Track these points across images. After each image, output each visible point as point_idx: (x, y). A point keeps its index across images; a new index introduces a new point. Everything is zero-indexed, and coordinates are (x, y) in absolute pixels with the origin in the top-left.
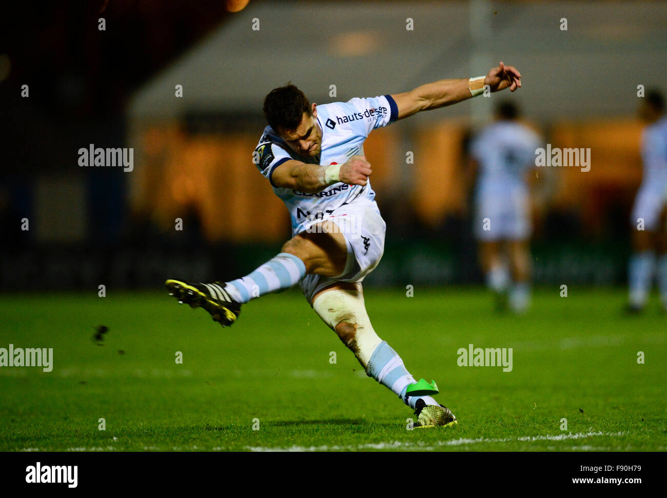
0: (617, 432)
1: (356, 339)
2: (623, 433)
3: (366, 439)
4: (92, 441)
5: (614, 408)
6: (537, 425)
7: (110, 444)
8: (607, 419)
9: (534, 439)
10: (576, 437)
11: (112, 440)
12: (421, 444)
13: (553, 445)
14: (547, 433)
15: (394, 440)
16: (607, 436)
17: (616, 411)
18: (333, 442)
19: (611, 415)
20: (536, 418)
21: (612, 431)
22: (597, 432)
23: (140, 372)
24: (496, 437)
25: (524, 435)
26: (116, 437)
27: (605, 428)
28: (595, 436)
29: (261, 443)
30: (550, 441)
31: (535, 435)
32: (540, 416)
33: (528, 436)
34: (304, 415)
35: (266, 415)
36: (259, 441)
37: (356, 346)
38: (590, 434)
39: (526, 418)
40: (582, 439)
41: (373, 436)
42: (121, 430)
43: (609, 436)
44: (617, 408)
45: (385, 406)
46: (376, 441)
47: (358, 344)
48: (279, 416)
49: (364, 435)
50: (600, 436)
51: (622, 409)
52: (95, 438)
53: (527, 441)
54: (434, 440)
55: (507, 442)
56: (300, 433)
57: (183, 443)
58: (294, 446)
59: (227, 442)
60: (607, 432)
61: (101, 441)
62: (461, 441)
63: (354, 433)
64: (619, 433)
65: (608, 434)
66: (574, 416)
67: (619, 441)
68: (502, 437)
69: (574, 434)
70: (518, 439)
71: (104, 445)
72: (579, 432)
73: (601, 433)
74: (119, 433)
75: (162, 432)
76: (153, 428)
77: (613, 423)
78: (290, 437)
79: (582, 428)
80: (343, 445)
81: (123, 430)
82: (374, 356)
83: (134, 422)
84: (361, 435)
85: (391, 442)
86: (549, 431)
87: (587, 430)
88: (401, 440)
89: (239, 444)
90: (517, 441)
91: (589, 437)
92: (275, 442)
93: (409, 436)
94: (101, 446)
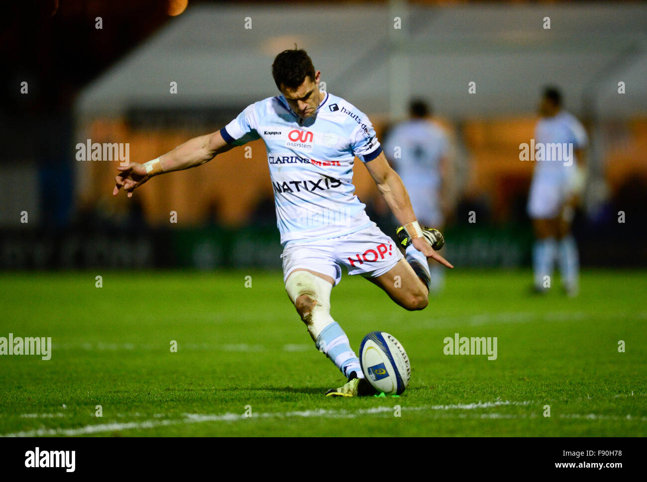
0: (523, 401)
1: (312, 314)
2: (528, 403)
3: (293, 407)
4: (43, 408)
5: (520, 379)
6: (449, 396)
7: (61, 411)
8: (514, 389)
9: (447, 408)
10: (485, 405)
11: (61, 408)
12: (344, 412)
13: (464, 413)
14: (458, 402)
15: (319, 407)
16: (513, 405)
17: (521, 382)
18: (263, 410)
19: (516, 385)
20: (448, 388)
21: (518, 401)
22: (504, 401)
23: (87, 346)
24: (412, 406)
25: (437, 403)
26: (65, 404)
27: (512, 398)
28: (502, 405)
29: (197, 410)
30: (461, 410)
31: (448, 404)
32: (453, 387)
33: (441, 404)
34: (237, 385)
35: (202, 385)
36: (196, 409)
37: (311, 319)
38: (498, 403)
39: (440, 389)
40: (490, 408)
41: (300, 404)
42: (70, 398)
43: (515, 405)
44: (523, 379)
45: (311, 377)
46: (303, 409)
47: (313, 319)
48: (214, 386)
49: (292, 404)
50: (507, 406)
51: (528, 380)
52: (46, 406)
53: (440, 409)
54: (356, 408)
55: (422, 410)
56: (233, 402)
57: (127, 410)
58: (227, 412)
59: (166, 409)
60: (513, 401)
61: (52, 409)
62: (380, 409)
63: (282, 401)
64: (525, 403)
65: (514, 403)
66: (483, 387)
67: (524, 410)
68: (418, 406)
69: (483, 403)
70: (432, 408)
71: (55, 412)
72: (488, 401)
73: (507, 402)
74: (68, 400)
75: (107, 400)
76: (99, 397)
77: (519, 393)
78: (224, 405)
79: (491, 398)
80: (273, 412)
81: (72, 399)
82: (325, 331)
83: (81, 391)
84: (288, 403)
85: (316, 409)
86: (460, 401)
87: (495, 400)
88: (325, 408)
89: (177, 411)
90: (430, 409)
91: (497, 407)
92: (211, 409)
93: (333, 404)
94: (52, 413)
